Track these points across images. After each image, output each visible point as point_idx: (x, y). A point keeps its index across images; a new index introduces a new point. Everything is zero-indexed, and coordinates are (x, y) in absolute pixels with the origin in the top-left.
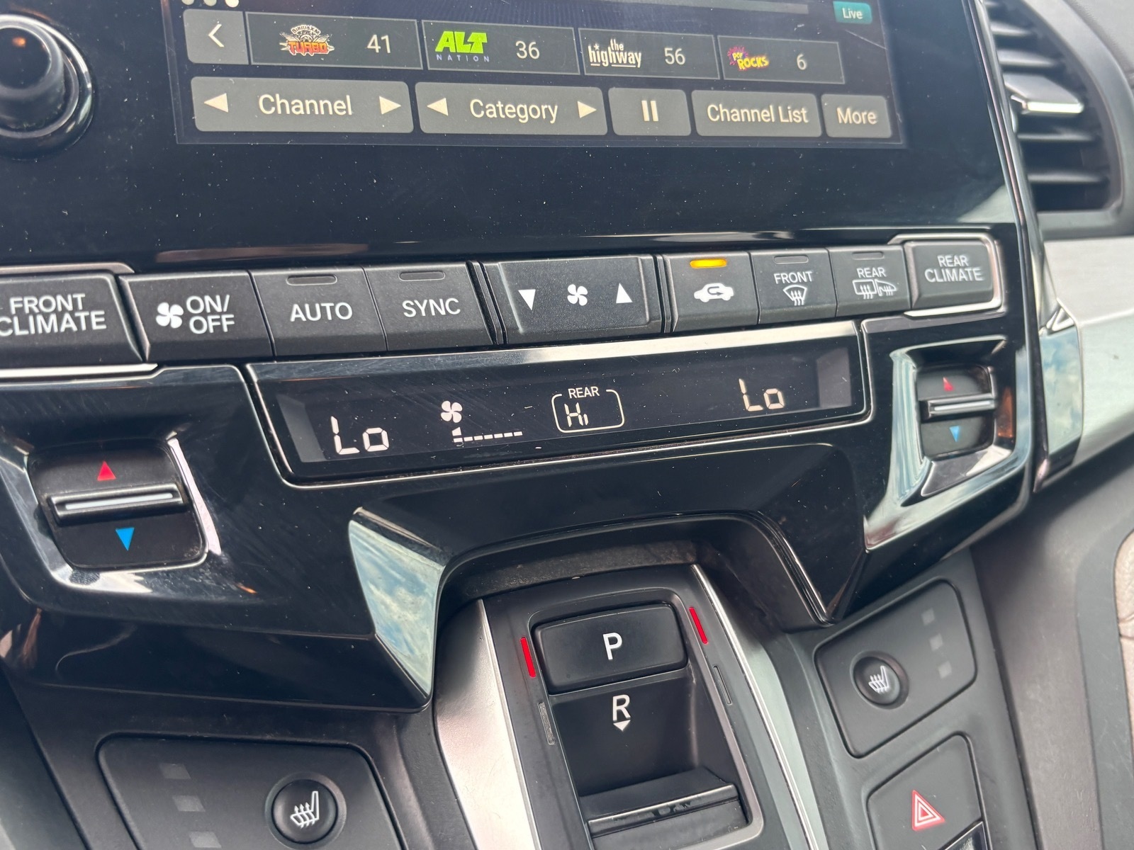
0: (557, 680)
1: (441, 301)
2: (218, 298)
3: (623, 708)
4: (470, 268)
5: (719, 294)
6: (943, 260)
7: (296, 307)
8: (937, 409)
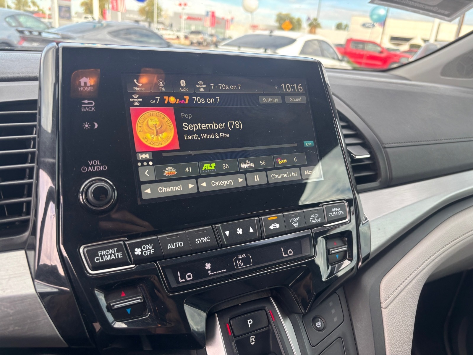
0: (236, 334)
1: (205, 238)
2: (150, 245)
3: (253, 339)
4: (212, 227)
5: (276, 226)
6: (333, 210)
7: (169, 245)
8: (332, 252)
